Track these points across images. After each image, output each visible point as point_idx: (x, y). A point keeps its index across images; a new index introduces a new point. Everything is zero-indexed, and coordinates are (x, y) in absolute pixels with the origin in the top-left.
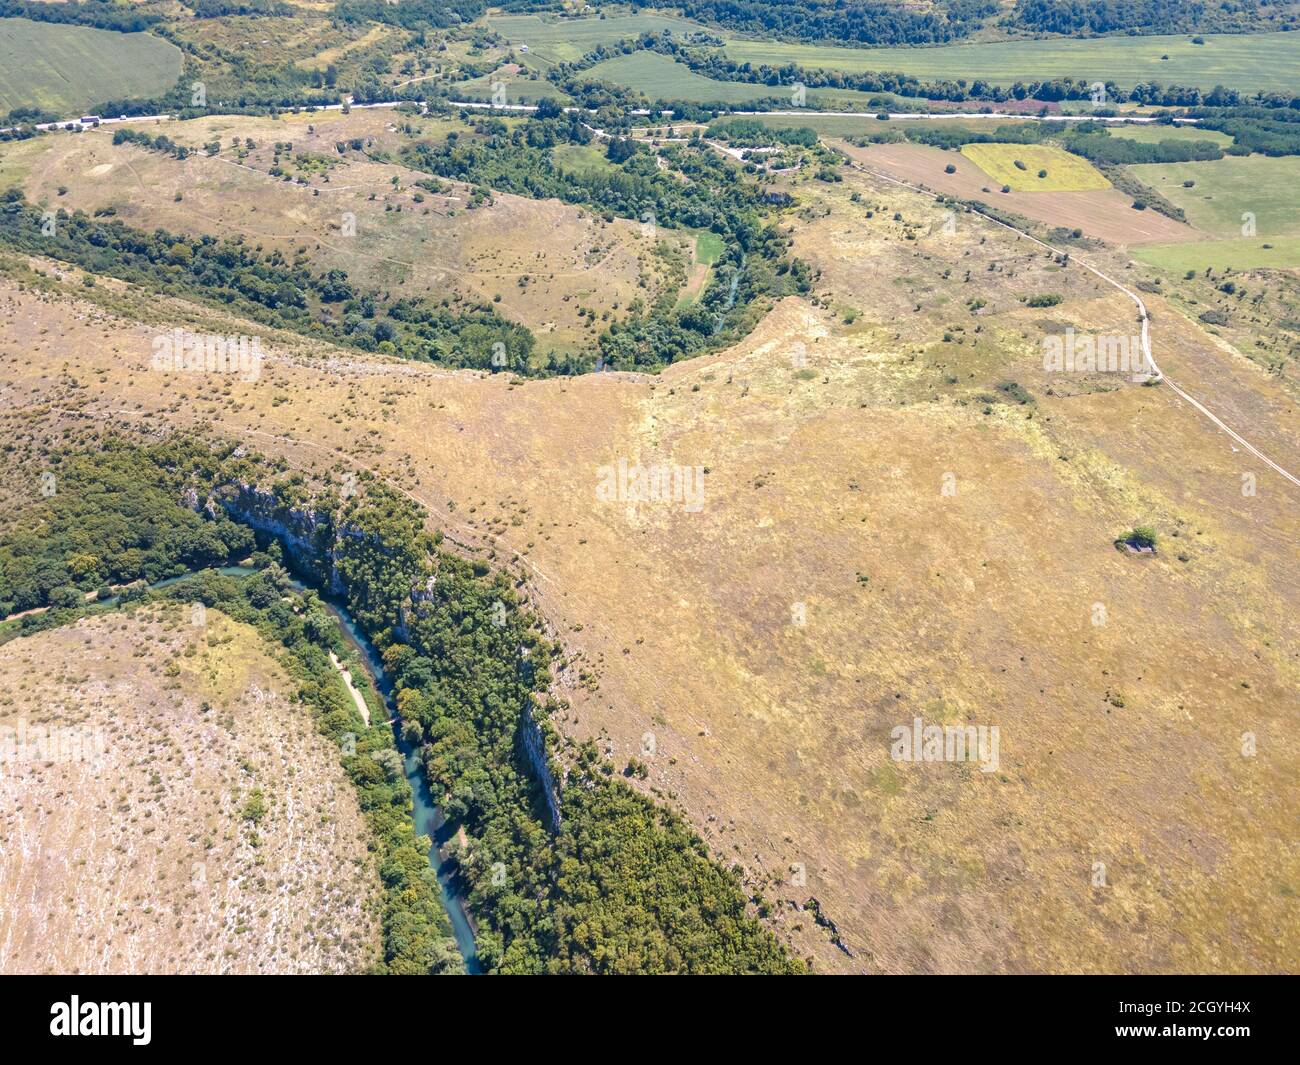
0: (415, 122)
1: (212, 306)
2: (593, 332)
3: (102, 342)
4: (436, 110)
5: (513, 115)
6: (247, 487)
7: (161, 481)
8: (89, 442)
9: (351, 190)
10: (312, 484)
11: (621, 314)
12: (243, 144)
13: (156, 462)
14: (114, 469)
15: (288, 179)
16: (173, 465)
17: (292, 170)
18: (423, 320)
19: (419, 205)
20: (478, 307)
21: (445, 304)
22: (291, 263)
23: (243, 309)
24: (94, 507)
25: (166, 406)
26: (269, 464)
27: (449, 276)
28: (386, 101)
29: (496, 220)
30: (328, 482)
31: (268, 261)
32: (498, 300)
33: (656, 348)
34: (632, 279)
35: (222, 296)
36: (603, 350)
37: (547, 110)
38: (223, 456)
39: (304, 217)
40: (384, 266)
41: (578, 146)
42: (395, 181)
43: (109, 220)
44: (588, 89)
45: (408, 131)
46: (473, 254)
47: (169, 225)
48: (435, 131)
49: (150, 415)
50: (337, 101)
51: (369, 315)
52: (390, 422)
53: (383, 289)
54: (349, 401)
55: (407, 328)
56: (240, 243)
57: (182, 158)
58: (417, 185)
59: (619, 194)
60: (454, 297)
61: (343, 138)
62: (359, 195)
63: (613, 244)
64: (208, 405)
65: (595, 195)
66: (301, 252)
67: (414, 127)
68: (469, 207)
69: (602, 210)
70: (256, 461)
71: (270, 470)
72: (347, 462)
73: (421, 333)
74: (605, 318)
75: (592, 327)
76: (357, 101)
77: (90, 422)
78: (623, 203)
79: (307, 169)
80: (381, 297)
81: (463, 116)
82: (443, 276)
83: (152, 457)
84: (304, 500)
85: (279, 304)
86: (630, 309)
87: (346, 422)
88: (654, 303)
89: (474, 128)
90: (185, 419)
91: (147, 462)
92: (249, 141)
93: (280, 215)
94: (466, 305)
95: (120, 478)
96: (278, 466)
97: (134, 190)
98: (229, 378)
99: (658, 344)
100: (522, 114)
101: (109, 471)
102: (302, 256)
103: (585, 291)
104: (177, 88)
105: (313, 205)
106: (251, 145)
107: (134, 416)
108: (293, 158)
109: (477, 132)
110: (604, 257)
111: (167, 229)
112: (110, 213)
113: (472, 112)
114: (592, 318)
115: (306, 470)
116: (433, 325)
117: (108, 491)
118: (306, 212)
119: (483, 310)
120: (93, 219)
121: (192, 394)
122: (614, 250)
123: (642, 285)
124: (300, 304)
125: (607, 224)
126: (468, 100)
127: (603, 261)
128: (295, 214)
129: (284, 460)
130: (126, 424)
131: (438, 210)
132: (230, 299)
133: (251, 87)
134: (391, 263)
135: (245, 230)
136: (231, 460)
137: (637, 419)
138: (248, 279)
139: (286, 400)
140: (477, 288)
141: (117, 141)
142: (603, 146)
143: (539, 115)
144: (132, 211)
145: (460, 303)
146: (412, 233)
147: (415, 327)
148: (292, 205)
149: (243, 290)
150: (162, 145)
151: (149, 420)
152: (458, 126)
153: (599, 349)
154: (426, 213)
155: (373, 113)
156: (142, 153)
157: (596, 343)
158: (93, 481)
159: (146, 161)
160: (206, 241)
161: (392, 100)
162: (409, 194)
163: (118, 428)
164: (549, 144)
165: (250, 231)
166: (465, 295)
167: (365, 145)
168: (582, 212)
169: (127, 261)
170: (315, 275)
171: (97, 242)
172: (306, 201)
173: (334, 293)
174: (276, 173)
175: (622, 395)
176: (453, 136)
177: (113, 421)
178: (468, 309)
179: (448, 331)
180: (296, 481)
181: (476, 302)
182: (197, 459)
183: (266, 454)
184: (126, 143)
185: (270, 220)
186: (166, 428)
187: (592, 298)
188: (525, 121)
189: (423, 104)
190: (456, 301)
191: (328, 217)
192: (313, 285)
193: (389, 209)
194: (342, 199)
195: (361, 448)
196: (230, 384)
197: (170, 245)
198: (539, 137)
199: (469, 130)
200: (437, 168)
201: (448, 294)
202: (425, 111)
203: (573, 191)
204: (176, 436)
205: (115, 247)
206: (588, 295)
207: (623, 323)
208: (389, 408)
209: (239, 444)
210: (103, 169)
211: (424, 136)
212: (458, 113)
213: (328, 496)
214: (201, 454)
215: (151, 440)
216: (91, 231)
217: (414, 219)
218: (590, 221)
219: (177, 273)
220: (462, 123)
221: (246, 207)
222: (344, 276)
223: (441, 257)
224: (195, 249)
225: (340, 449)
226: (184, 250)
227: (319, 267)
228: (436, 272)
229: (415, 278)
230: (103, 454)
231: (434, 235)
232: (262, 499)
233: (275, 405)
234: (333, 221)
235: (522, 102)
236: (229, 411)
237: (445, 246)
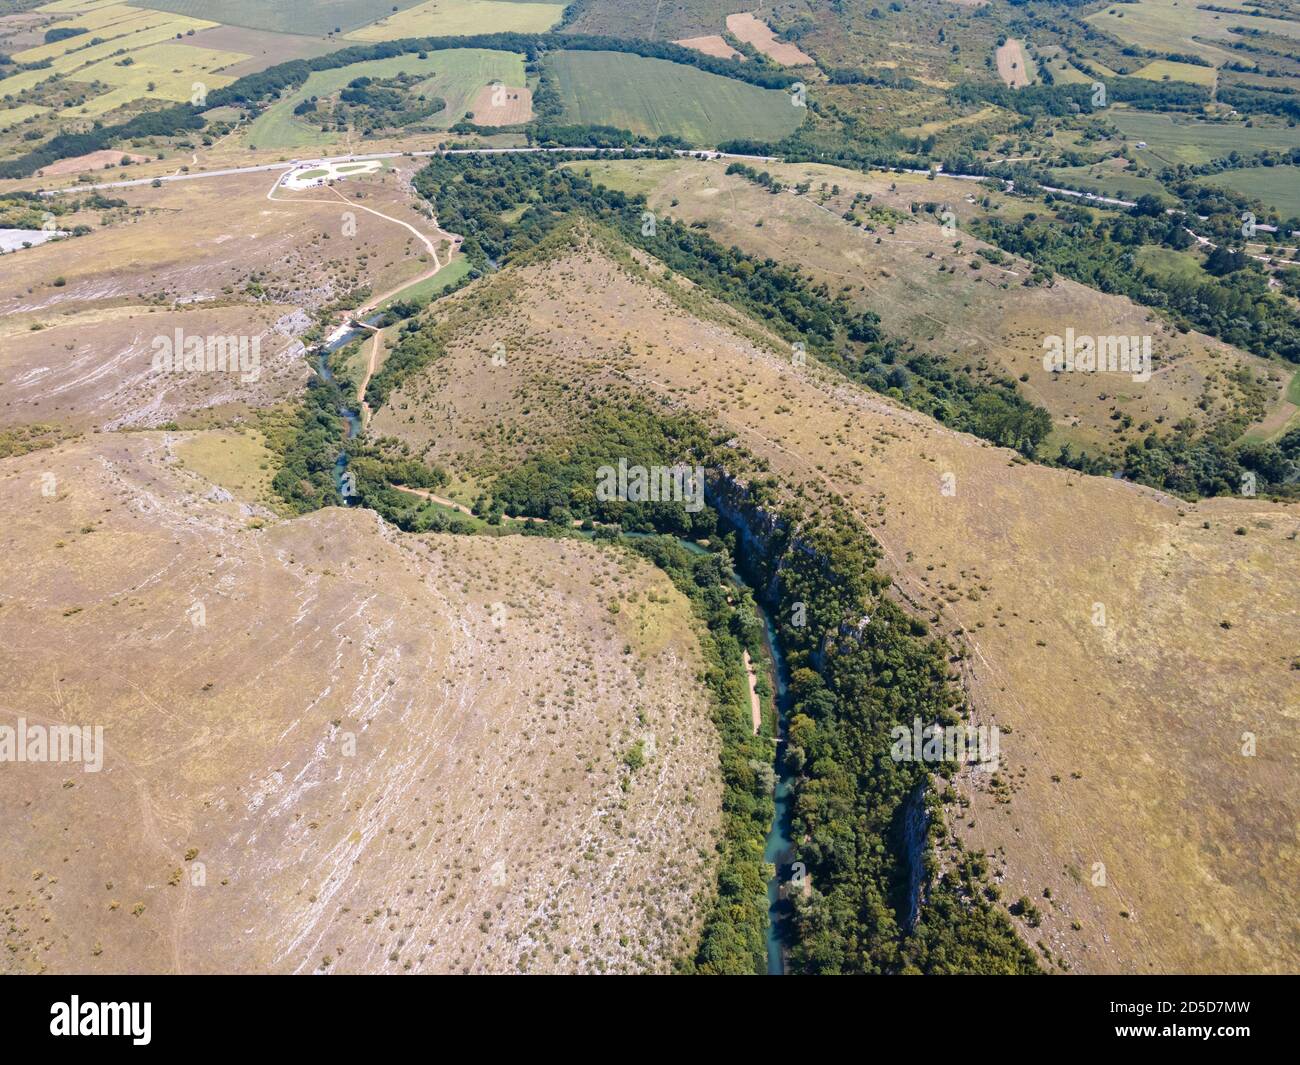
0: (996, 198)
1: (753, 318)
2: (1123, 439)
3: (660, 324)
4: (1022, 190)
5: (1103, 207)
6: (727, 475)
7: (662, 447)
8: (621, 399)
9: (912, 245)
10: (784, 491)
11: (1164, 430)
12: (829, 189)
13: (664, 431)
14: (631, 426)
15: (858, 224)
16: (676, 437)
17: (865, 219)
18: (939, 379)
19: (974, 272)
20: (1001, 382)
21: (968, 370)
22: (833, 297)
23: (778, 327)
24: (606, 452)
25: (688, 387)
26: (753, 462)
27: (981, 344)
28: (974, 174)
29: (1050, 303)
30: (800, 494)
31: (814, 291)
32: (1024, 379)
33: (1198, 477)
34: (1191, 397)
35: (764, 311)
36: (1128, 461)
37: (1148, 207)
38: (718, 442)
39: (859, 260)
40: (919, 320)
41: (1171, 250)
42: (957, 245)
43: (700, 232)
44: (1205, 193)
45: (986, 204)
46: (1014, 329)
47: (744, 244)
48: (1012, 209)
49: (673, 391)
50: (926, 168)
51: (888, 361)
52: (876, 459)
53: (911, 341)
54: (845, 429)
55: (920, 383)
56: (796, 271)
57: (775, 192)
58: (978, 253)
59: (1205, 306)
60: (978, 365)
61: (921, 199)
62: (918, 251)
63: (1180, 356)
64: (721, 396)
65: (1175, 301)
66: (847, 289)
67: (993, 202)
68: (1026, 284)
69: (1177, 319)
70: (744, 455)
71: (753, 467)
72: (823, 482)
73: (933, 391)
74: (1142, 428)
75: (1123, 434)
76: (945, 170)
77: (628, 384)
78: (1209, 317)
79: (877, 219)
80: (906, 347)
81: (1048, 200)
82: (974, 342)
83: (662, 425)
84: (772, 503)
85: (810, 331)
86: (1177, 428)
87: (835, 446)
88: (1212, 429)
89: (1056, 213)
90: (698, 403)
91: (657, 428)
92: (835, 187)
93: (839, 254)
94: (989, 376)
95: (632, 435)
96: (760, 466)
97: (727, 211)
98: (746, 378)
99: (1202, 473)
100: (1114, 208)
101: (626, 427)
102: (846, 294)
103: (1127, 395)
104: (793, 136)
105: (872, 251)
106: (836, 191)
107: (661, 388)
108: (869, 207)
109: (1058, 217)
110: (1163, 366)
111: (740, 247)
112: (702, 226)
113: (1059, 197)
114: (1127, 424)
115: (785, 477)
116: (948, 386)
117: (621, 443)
118: (863, 256)
119: (1005, 385)
120: (688, 229)
121: (712, 383)
122: (1177, 362)
123: (1202, 406)
124: (829, 336)
125: (1179, 334)
126: (1060, 186)
127: (1161, 370)
128: (853, 256)
129: (767, 461)
130: (653, 393)
131: (992, 280)
132: (769, 316)
133: (854, 145)
134: (926, 319)
135: (804, 261)
136: (722, 448)
137: (1149, 541)
138: (791, 302)
139: (788, 410)
140: (1005, 363)
141: (730, 172)
142: (1203, 255)
143: (1134, 212)
144: (719, 227)
145: (983, 373)
146: (957, 295)
147: (928, 383)
148: (853, 247)
149: (784, 311)
150: (763, 180)
151: (672, 395)
152: (1038, 208)
153: (1123, 460)
154: (979, 280)
155: (956, 183)
156: (745, 183)
157: (1122, 452)
158: (612, 431)
159: (745, 191)
160: (768, 263)
161: (980, 174)
162: (968, 260)
163: (645, 394)
164: (1137, 241)
165: (807, 262)
166: (991, 365)
167: (938, 209)
168: (1153, 316)
169: (701, 267)
170: (851, 313)
171: (684, 247)
172: (866, 246)
173: (862, 333)
174: (848, 217)
175: (1140, 510)
176: (1031, 217)
177: (644, 388)
178: (990, 380)
179: (961, 397)
180: (771, 484)
181: (1001, 376)
182: (695, 438)
183: (754, 452)
184: (736, 175)
185: (829, 256)
186: (681, 405)
187: (1134, 404)
188: (1116, 215)
189: (1010, 182)
190: (980, 369)
191: (883, 264)
192: (845, 321)
193: (943, 269)
194: (900, 251)
195: (840, 474)
196: (745, 384)
197: (739, 259)
198: (1127, 232)
199: (1050, 214)
200: (1003, 243)
201: (974, 361)
202: (1010, 189)
203: (1147, 292)
204: (686, 414)
205: (696, 254)
206: (1130, 400)
207: (1164, 440)
208: (880, 446)
209: (734, 436)
210: (710, 192)
211: (1000, 212)
212: (1044, 196)
213: (795, 506)
214: (701, 435)
215: (667, 411)
216: (684, 237)
217: (964, 284)
218: (1159, 327)
219: (736, 284)
220: (1045, 206)
221: (812, 241)
222: (877, 320)
223: (979, 324)
224: (757, 268)
225: (820, 468)
226: (749, 267)
227: (857, 306)
228: (969, 338)
229: (946, 338)
230: (627, 412)
231: (979, 302)
232: (737, 490)
233: (777, 413)
234: (884, 269)
235: (1120, 196)
236: (737, 405)
237: (987, 315)
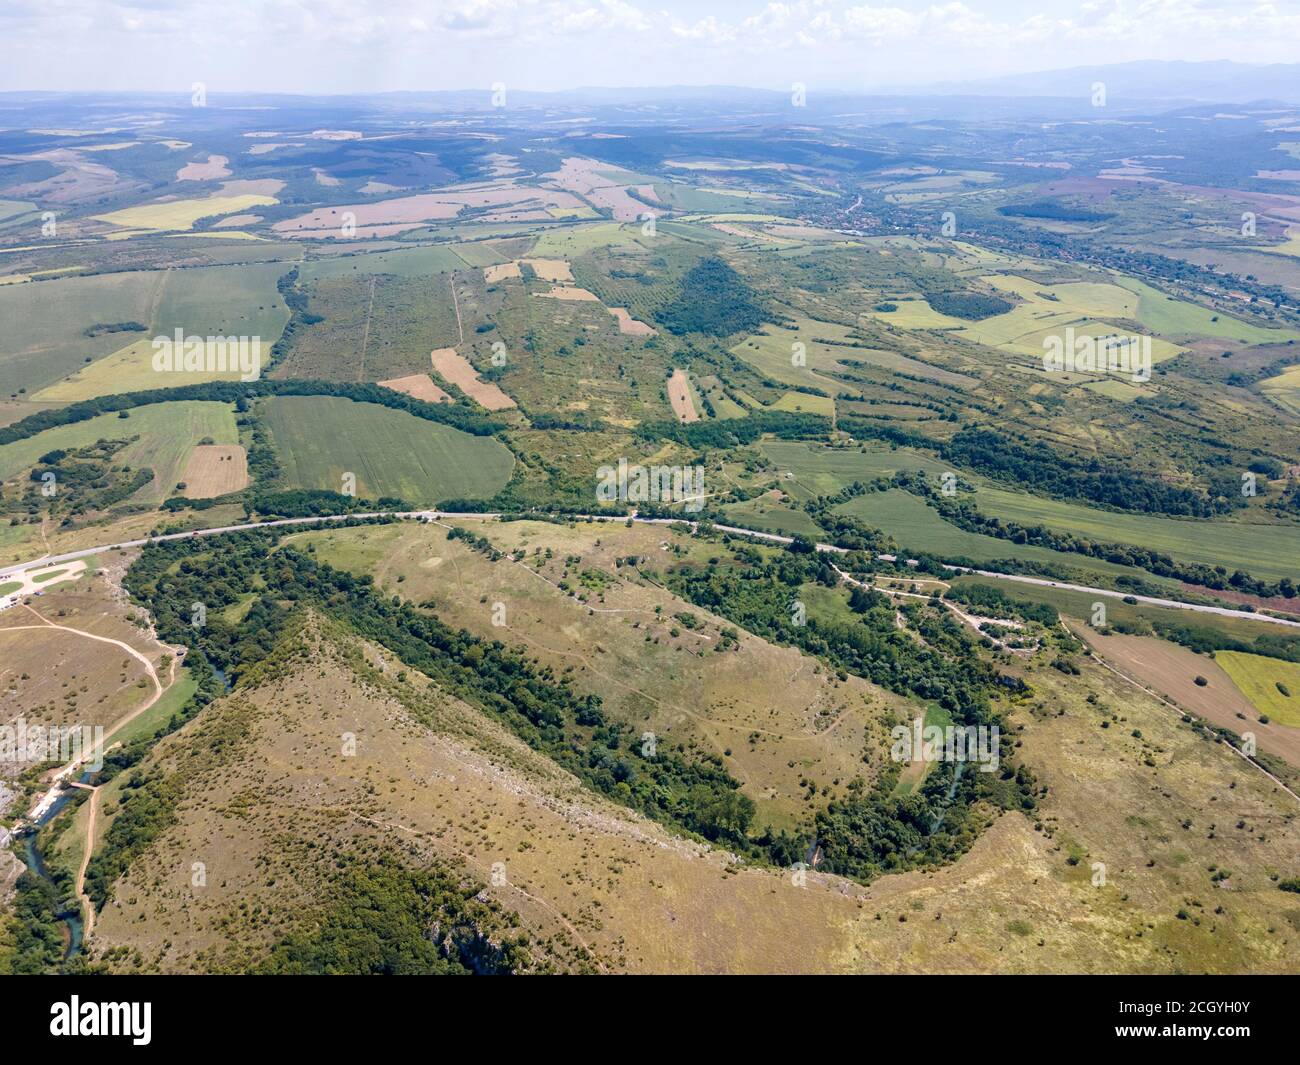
0: (685, 541)
1: (488, 716)
2: (812, 807)
3: (401, 750)
4: (705, 533)
5: (769, 544)
6: (481, 935)
7: (415, 907)
8: (369, 852)
9: (620, 614)
10: (535, 949)
11: (841, 792)
12: (543, 552)
13: (415, 886)
14: (382, 885)
15: (572, 594)
16: (427, 894)
17: (575, 586)
18: (659, 762)
19: (674, 639)
20: (710, 758)
21: (681, 749)
22: (558, 679)
23: (512, 722)
24: (358, 922)
25: (434, 829)
26: (504, 916)
27: (689, 720)
28: (663, 517)
29: (739, 667)
30: (550, 951)
31: (540, 674)
32: (728, 753)
33: (870, 840)
34: (856, 753)
35: (498, 703)
36: (819, 828)
37: (801, 547)
38: (469, 896)
39: (577, 636)
40: (634, 698)
41: (824, 587)
42: (658, 609)
43: (427, 612)
44: (841, 527)
45: (677, 550)
46: (714, 700)
47: (472, 625)
48: (700, 552)
50: (624, 514)
51: (613, 746)
52: (613, 894)
53: (630, 722)
54: (583, 861)
55: (643, 767)
56: (522, 653)
57: (494, 560)
58: (676, 616)
59: (855, 651)
60: (689, 743)
61: (624, 554)
62: (626, 620)
63: (844, 707)
64: (467, 837)
65: (832, 645)
66: (569, 670)
67: (683, 547)
68: (718, 649)
69: (837, 666)
70: (494, 909)
71: (504, 923)
73: (655, 776)
74: (824, 793)
75: (811, 801)
76: (640, 516)
77: (374, 832)
78: (860, 661)
79: (588, 586)
80: (627, 729)
81: (726, 541)
82: (683, 718)
83: (413, 881)
85: (542, 722)
86: (850, 787)
87: (576, 885)
88: (875, 783)
89: (734, 554)
90: (446, 848)
91: (408, 885)
92: (548, 551)
93: (559, 630)
94: (699, 753)
95: (385, 897)
96: (511, 920)
97: (453, 586)
98: (488, 810)
99: (873, 836)
100: (778, 544)
101: (377, 888)
102: (569, 675)
103: (810, 759)
104: (504, 492)
105: (586, 625)
106: (549, 555)
107: (408, 833)
108: (580, 571)
109: (736, 559)
110: (833, 722)
111: (469, 630)
112: (430, 606)
113: (734, 536)
114: (813, 791)
115: (533, 932)
116: (667, 769)
117: (374, 908)
118: (580, 631)
119: (713, 762)
120: (417, 609)
121: (457, 821)
122: (844, 715)
123: (865, 760)
124: (559, 724)
125: (841, 683)
126: (733, 525)
127: (832, 727)
128: (571, 631)
129: (517, 914)
130: (401, 841)
131: (690, 648)
132: (503, 709)
133: (560, 495)
134: (641, 697)
135: (529, 641)
136: (474, 903)
138: (523, 693)
139: (530, 846)
140: (711, 737)
141: (450, 537)
142: (847, 591)
143: (794, 548)
144: (446, 606)
145: (695, 750)
146: (664, 668)
147: (651, 768)
148: (570, 621)
149: (514, 700)
150: (482, 545)
151: (419, 842)
152: (719, 551)
153: (815, 827)
154: (680, 649)
155: (648, 528)
156: (466, 550)
157: (813, 819)
158: (363, 894)
159: (466, 559)
160: (497, 646)
161: (669, 518)
162: (668, 626)
163: (393, 844)
164: (798, 582)
165: (531, 641)
166: (699, 741)
167: (639, 562)
168: (818, 668)
169: (433, 656)
170: (576, 696)
171: (416, 633)
172: (582, 619)
173: (588, 718)
174: (563, 587)
175: (829, 909)
176: (714, 561)
177: (392, 835)
178: (700, 757)
179: (679, 778)
180: (523, 942)
181: (709, 753)
183: (503, 904)
184: (457, 539)
185: (550, 633)
187: (815, 768)
188: (778, 553)
189: (694, 524)
190: (691, 747)
191: (598, 639)
192: (572, 705)
193: (649, 639)
194: (611, 622)
195: (583, 920)
196: (487, 817)
197: (469, 644)
198: (790, 573)
199: (729, 555)
200: (695, 596)
201: (684, 739)
202: (694, 531)
203: (816, 641)
205: (427, 639)
206: (812, 764)
207: (842, 803)
208: (615, 877)
209: (483, 886)
210: (434, 562)
211: (689, 557)
212: (722, 536)
215: (416, 863)
216: (414, 621)
217: (668, 654)
218: (824, 678)
219: (468, 675)
220: (724, 546)
221: (534, 617)
222: (599, 702)
223: (685, 697)
224: (486, 651)
225: (565, 915)
226: (476, 651)
227: (580, 689)
228: (678, 714)
229: (660, 716)
230: (376, 868)
231: (682, 672)
232: (491, 952)
233: (520, 851)
234: (600, 644)
235: (779, 533)
236: (483, 847)
237: (691, 687)
